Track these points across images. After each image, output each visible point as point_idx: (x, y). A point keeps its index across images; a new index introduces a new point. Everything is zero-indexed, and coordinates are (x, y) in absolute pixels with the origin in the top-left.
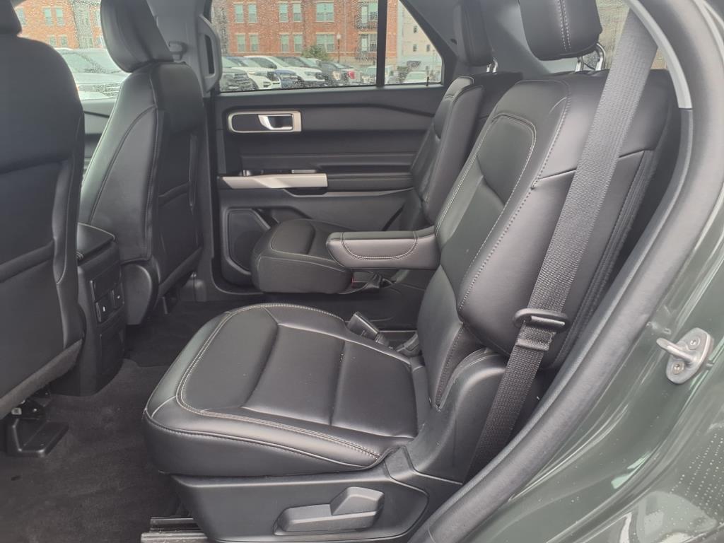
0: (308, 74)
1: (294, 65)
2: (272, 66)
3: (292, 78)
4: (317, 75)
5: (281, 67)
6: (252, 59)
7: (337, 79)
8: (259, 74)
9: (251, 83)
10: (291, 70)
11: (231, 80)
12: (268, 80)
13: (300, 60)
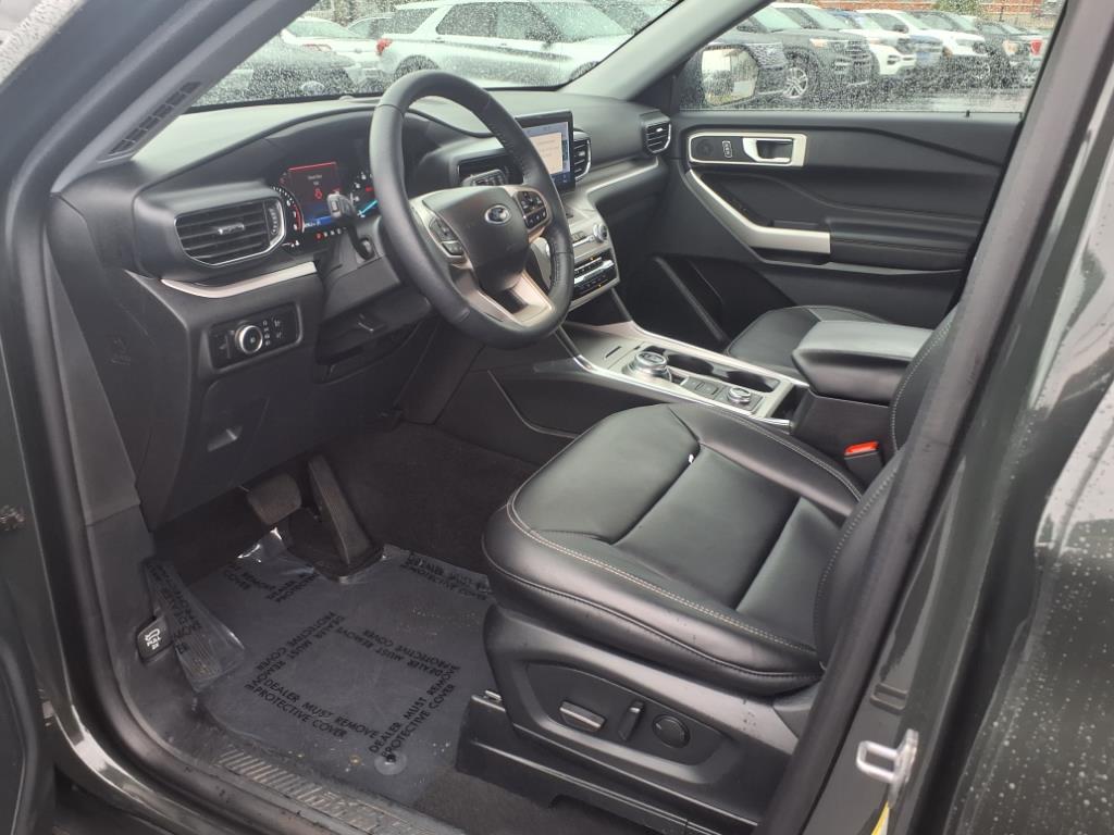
0: (962, 43)
1: (935, 26)
2: (901, 29)
3: (934, 51)
4: (976, 46)
5: (915, 29)
6: (868, 15)
7: (1010, 53)
8: (883, 42)
9: (871, 57)
10: (932, 35)
11: (842, 52)
12: (896, 53)
13: (946, 18)
